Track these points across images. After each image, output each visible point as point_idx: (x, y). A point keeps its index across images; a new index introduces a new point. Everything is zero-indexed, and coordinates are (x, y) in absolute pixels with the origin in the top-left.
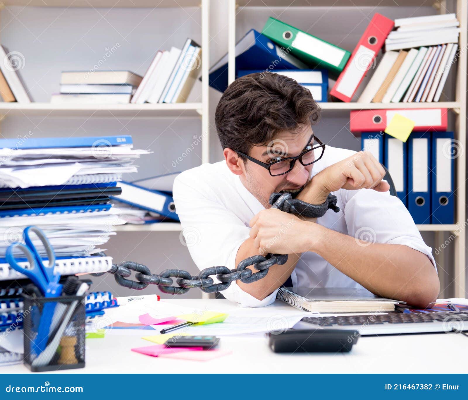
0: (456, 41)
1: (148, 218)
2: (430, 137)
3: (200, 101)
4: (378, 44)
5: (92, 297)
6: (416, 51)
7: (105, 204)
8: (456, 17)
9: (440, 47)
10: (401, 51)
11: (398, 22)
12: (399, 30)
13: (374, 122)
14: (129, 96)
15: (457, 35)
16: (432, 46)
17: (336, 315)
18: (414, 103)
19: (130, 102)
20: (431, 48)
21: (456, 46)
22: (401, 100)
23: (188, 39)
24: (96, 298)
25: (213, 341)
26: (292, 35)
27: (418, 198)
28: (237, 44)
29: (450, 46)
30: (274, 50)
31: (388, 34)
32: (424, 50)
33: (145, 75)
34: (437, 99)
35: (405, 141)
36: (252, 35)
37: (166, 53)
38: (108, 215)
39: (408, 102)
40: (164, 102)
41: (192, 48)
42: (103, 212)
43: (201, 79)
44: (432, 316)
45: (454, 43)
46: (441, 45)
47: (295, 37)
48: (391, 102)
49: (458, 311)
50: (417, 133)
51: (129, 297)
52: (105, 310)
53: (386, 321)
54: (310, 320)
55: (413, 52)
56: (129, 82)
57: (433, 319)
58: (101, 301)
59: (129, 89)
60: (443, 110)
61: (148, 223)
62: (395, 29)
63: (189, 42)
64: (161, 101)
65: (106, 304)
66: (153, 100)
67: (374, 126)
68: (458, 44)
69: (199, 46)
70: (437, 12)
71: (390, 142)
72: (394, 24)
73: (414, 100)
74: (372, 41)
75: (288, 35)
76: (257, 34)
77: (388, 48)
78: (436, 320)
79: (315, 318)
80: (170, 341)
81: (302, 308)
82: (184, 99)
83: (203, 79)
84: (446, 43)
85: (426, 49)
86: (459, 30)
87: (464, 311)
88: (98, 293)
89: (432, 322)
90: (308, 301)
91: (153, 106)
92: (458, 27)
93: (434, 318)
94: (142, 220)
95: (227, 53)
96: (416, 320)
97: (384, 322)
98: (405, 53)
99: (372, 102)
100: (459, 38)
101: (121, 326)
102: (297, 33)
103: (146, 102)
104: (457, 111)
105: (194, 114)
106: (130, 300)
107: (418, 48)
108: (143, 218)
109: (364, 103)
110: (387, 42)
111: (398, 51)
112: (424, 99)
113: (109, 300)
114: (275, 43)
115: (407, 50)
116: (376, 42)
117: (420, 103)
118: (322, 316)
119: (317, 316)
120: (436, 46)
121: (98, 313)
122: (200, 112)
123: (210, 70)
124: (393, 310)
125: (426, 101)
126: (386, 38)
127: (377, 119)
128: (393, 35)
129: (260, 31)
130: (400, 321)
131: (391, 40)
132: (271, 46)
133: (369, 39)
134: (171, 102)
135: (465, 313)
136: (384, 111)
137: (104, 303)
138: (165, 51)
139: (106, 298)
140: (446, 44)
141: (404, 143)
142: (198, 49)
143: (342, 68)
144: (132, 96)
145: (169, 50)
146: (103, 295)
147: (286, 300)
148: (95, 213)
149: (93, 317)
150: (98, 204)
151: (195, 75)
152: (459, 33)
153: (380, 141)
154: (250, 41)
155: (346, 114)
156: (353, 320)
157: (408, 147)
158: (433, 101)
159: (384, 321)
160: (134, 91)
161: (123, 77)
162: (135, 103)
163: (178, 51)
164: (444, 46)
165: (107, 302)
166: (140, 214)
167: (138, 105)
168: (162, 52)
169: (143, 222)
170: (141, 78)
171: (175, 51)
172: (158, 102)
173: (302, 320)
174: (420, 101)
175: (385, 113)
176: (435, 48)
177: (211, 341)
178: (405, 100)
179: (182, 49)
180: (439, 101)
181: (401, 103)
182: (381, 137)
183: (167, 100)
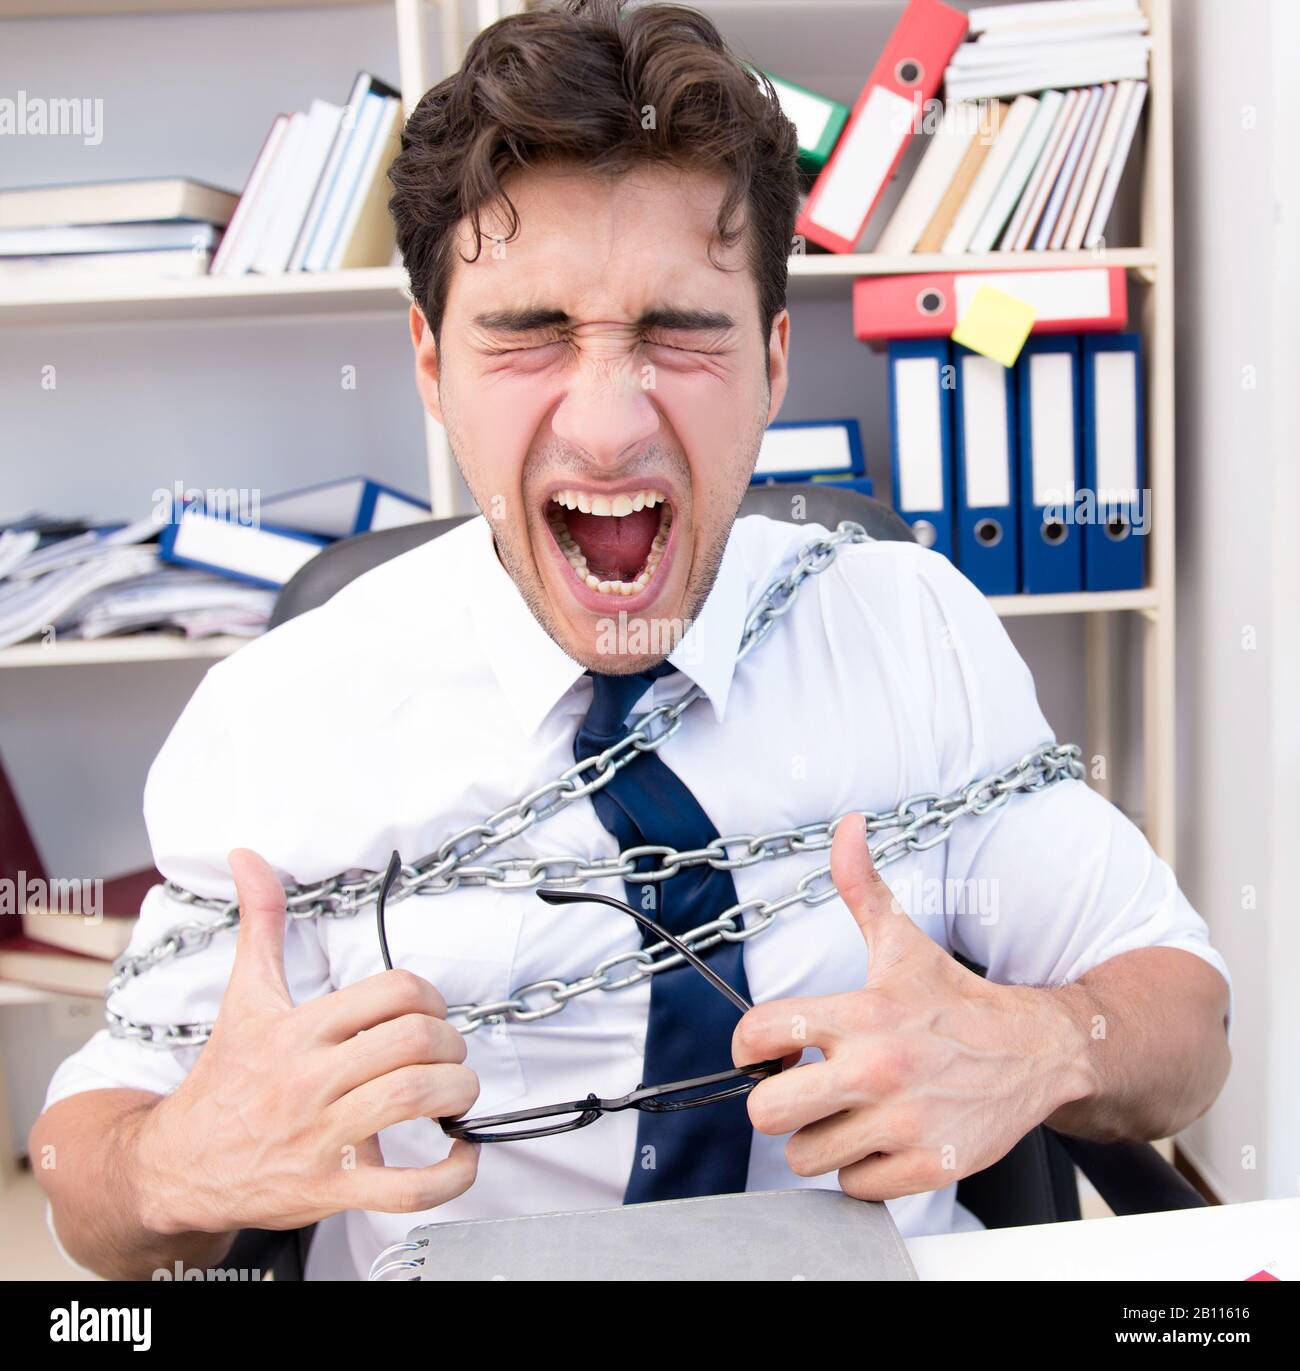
0: (1142, 74)
2: (1076, 348)
4: (925, 82)
6: (1032, 103)
8: (1140, 4)
9: (1097, 92)
11: (978, 19)
12: (982, 40)
13: (923, 310)
15: (1143, 58)
16: (1077, 89)
18: (1030, 255)
19: (208, 273)
20: (1072, 95)
21: (1142, 89)
22: (996, 246)
29: (1125, 88)
31: (952, 52)
32: (1052, 100)
33: (246, 186)
34: (1094, 238)
35: (1010, 362)
37: (298, 121)
39: (1013, 249)
40: (304, 269)
41: (376, 101)
45: (1139, 81)
46: (1101, 86)
48: (967, 251)
50: (1043, 339)
55: (1025, 105)
56: (192, 213)
59: (202, 235)
60: (1112, 271)
62: (973, 39)
63: (365, 83)
64: (296, 265)
66: (271, 263)
67: (923, 321)
68: (1147, 81)
69: (396, 95)
71: (970, 367)
72: (966, 24)
73: (1031, 245)
74: (910, 73)
77: (953, 93)
84: (1113, 77)
85: (1059, 97)
86: (1147, 42)
91: (275, 282)
92: (1145, 33)
98: (1002, 108)
99: (914, 251)
100: (1149, 65)
103: (250, 271)
104: (1149, 275)
107: (1037, 95)
109: (894, 255)
110: (951, 74)
112: (1057, 243)
115: (1007, 101)
116: (920, 77)
117: (1049, 255)
120: (1088, 87)
125: (1063, 247)
126: (948, 64)
127: (931, 302)
128: (965, 55)
131: (964, 68)
133: (899, 67)
134: (325, 268)
136: (948, 278)
140: (1115, 83)
141: (1005, 370)
142: (392, 106)
143: (824, 152)
145: (307, 110)
152: (1149, 52)
153: (939, 365)
155: (841, 290)
157: (1017, 380)
158: (1083, 247)
164: (1110, 89)
167: (230, 281)
170: (234, 199)
171: (325, 113)
172: (287, 269)
174: (1048, 248)
175: (952, 283)
176: (1085, 94)
178: (1007, 244)
180: (1101, 246)
181: (995, 255)
182: (943, 352)
183: (314, 262)
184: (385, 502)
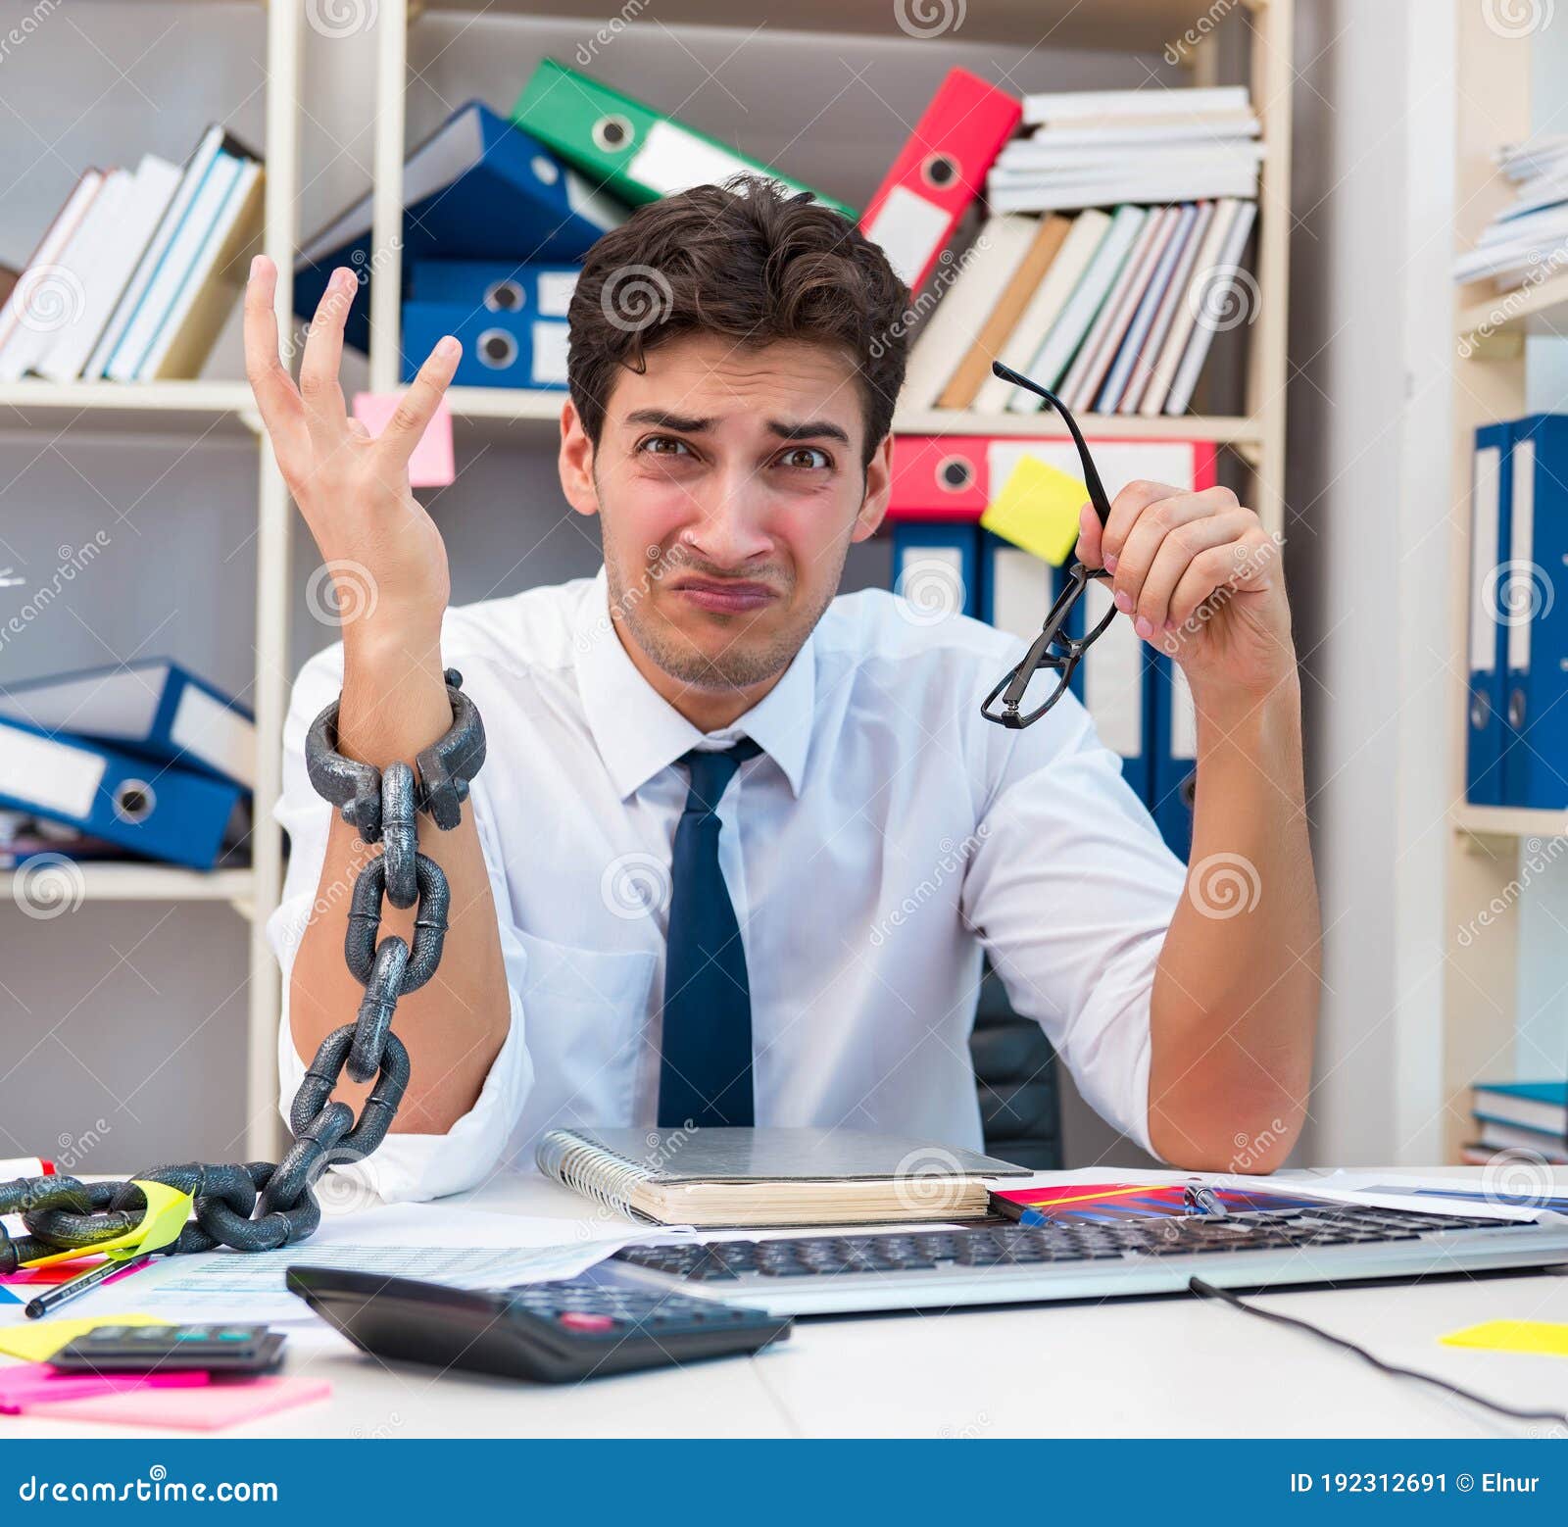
0: (1249, 190)
1: (25, 845)
4: (960, 185)
6: (1102, 220)
8: (1252, 100)
9: (1189, 212)
10: (1048, 217)
11: (1035, 108)
12: (1040, 136)
13: (944, 484)
15: (1251, 170)
16: (1163, 205)
17: (756, 1237)
18: (1096, 417)
20: (1156, 214)
21: (1249, 211)
23: (208, 129)
25: (258, 1344)
26: (629, 136)
28: (410, 154)
29: (1227, 209)
30: (560, 187)
31: (998, 149)
32: (1130, 218)
34: (1179, 402)
36: (470, 123)
37: (119, 181)
40: (104, 376)
41: (228, 165)
44: (1122, 1233)
45: (1244, 200)
46: (1195, 203)
47: (641, 140)
48: (1009, 409)
49: (1220, 1211)
53: (943, 1258)
54: (654, 1257)
57: (1125, 1247)
60: (1200, 448)
62: (1028, 132)
63: (215, 138)
64: (94, 370)
66: (61, 366)
67: (946, 497)
68: (1257, 200)
69: (257, 159)
70: (1183, 77)
72: (1018, 112)
73: (1095, 406)
74: (941, 172)
75: (614, 134)
76: (492, 124)
77: (1000, 201)
78: (1134, 1248)
79: (672, 1249)
81: (631, 1207)
82: (189, 364)
84: (1211, 194)
85: (1139, 214)
86: (1259, 150)
87: (1239, 1215)
89: (1120, 1256)
90: (656, 1182)
91: (62, 391)
92: (1257, 138)
93: (1126, 1242)
94: (2, 851)
95: (368, 195)
96: (1060, 1250)
97: (937, 1259)
98: (1060, 224)
99: (935, 406)
100: (1260, 178)
102: (651, 125)
103: (31, 373)
104: (1251, 454)
105: (229, 427)
107: (1110, 210)
108: (7, 843)
109: (908, 409)
110: (996, 178)
111: (1035, 215)
112: (1129, 404)
114: (565, 162)
115: (1071, 215)
116: (956, 177)
118: (703, 1239)
119: (681, 1241)
120: (1179, 205)
122: (252, 420)
123: (297, 256)
124: (983, 1212)
125: (1137, 411)
126: (991, 166)
127: (956, 475)
128: (1016, 155)
129: (503, 110)
130: (998, 1258)
131: (1014, 172)
132: (545, 172)
133: (927, 163)
134: (135, 376)
135: (1242, 1221)
136: (981, 443)
138: (117, 168)
140: (1214, 201)
141: (1053, 569)
142: (250, 171)
145: (133, 168)
147: (569, 1177)
152: (1261, 164)
153: (965, 558)
154: (463, 148)
156: (822, 1256)
158: (1163, 412)
159: (938, 1255)
163: (170, 175)
164: (1206, 209)
168: (103, 174)
170: (11, 276)
171: (157, 175)
172: (81, 375)
173: (619, 1256)
174: (1117, 411)
175: (984, 452)
176: (1173, 214)
177: (246, 1346)
179: (187, 168)
180: (1187, 412)
182: (969, 542)
183: (121, 368)
184: (193, 703)
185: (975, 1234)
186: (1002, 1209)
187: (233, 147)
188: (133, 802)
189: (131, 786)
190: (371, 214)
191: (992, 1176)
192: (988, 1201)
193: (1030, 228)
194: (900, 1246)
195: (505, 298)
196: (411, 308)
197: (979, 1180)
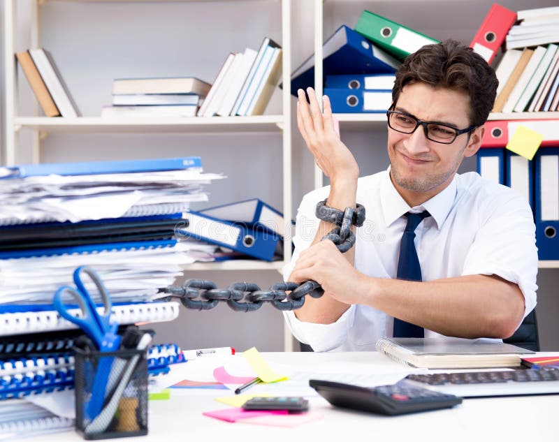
1: (218, 255)
3: (281, 113)
4: (496, 41)
5: (155, 351)
6: (544, 49)
7: (170, 239)
10: (525, 49)
11: (521, 15)
12: (523, 23)
13: (493, 136)
14: (194, 108)
17: (449, 372)
18: (541, 113)
19: (196, 115)
22: (526, 109)
23: (266, 38)
24: (160, 351)
25: (301, 403)
26: (391, 32)
27: (548, 228)
28: (324, 44)
30: (371, 49)
31: (510, 29)
32: (553, 48)
33: (214, 82)
35: (531, 158)
36: (343, 32)
37: (239, 56)
38: (173, 253)
39: (534, 111)
40: (237, 115)
41: (271, 49)
42: (167, 249)
43: (281, 87)
47: (395, 34)
48: (513, 111)
50: (546, 149)
51: (199, 351)
52: (171, 366)
53: (509, 379)
54: (418, 378)
55: (541, 50)
56: (195, 92)
58: (166, 356)
59: (195, 99)
61: (219, 260)
62: (518, 23)
63: (267, 41)
64: (234, 114)
65: (172, 359)
66: (224, 112)
67: (493, 140)
69: (279, 47)
71: (513, 160)
72: (516, 16)
73: (542, 109)
74: (490, 37)
75: (387, 32)
76: (349, 31)
77: (509, 46)
79: (423, 376)
80: (249, 403)
81: (408, 363)
82: (261, 111)
83: (284, 86)
85: (556, 47)
88: (162, 346)
90: (416, 354)
91: (225, 120)
94: (211, 257)
95: (313, 55)
96: (547, 377)
97: (507, 379)
98: (530, 51)
101: (188, 385)
102: (398, 29)
103: (216, 115)
105: (274, 129)
106: (199, 354)
107: (546, 46)
108: (212, 254)
110: (508, 38)
111: (521, 49)
112: (553, 108)
113: (175, 354)
114: (371, 42)
115: (533, 48)
116: (495, 39)
117: (550, 113)
118: (432, 372)
119: (425, 373)
121: (162, 369)
122: (280, 126)
123: (292, 75)
124: (519, 365)
125: (556, 110)
126: (508, 34)
127: (497, 133)
128: (515, 30)
129: (352, 27)
130: (528, 379)
131: (514, 36)
132: (366, 45)
133: (486, 35)
134: (245, 115)
136: (505, 122)
137: (169, 357)
138: (238, 53)
139: (172, 352)
141: (529, 161)
142: (277, 51)
144: (199, 108)
145: (243, 52)
146: (168, 348)
148: (158, 250)
149: (156, 374)
150: (161, 239)
151: (274, 81)
153: (500, 159)
154: (341, 39)
156: (470, 378)
157: (534, 166)
160: (201, 101)
161: (188, 85)
162: (202, 116)
163: (256, 53)
165: (173, 356)
166: (209, 249)
167: (206, 118)
168: (234, 55)
169: (213, 259)
170: (209, 86)
171: (250, 54)
172: (230, 115)
173: (407, 378)
174: (549, 110)
175: (507, 124)
177: (298, 403)
178: (531, 109)
179: (259, 51)
181: (526, 113)
182: (501, 154)
183: (241, 112)
184: (265, 211)
185: (518, 372)
186: (525, 365)
187: (273, 44)
188: (249, 241)
189: (247, 236)
190: (314, 61)
191: (522, 354)
192: (520, 361)
193: (520, 53)
194: (495, 376)
195: (354, 85)
196: (326, 90)
197: (517, 355)
